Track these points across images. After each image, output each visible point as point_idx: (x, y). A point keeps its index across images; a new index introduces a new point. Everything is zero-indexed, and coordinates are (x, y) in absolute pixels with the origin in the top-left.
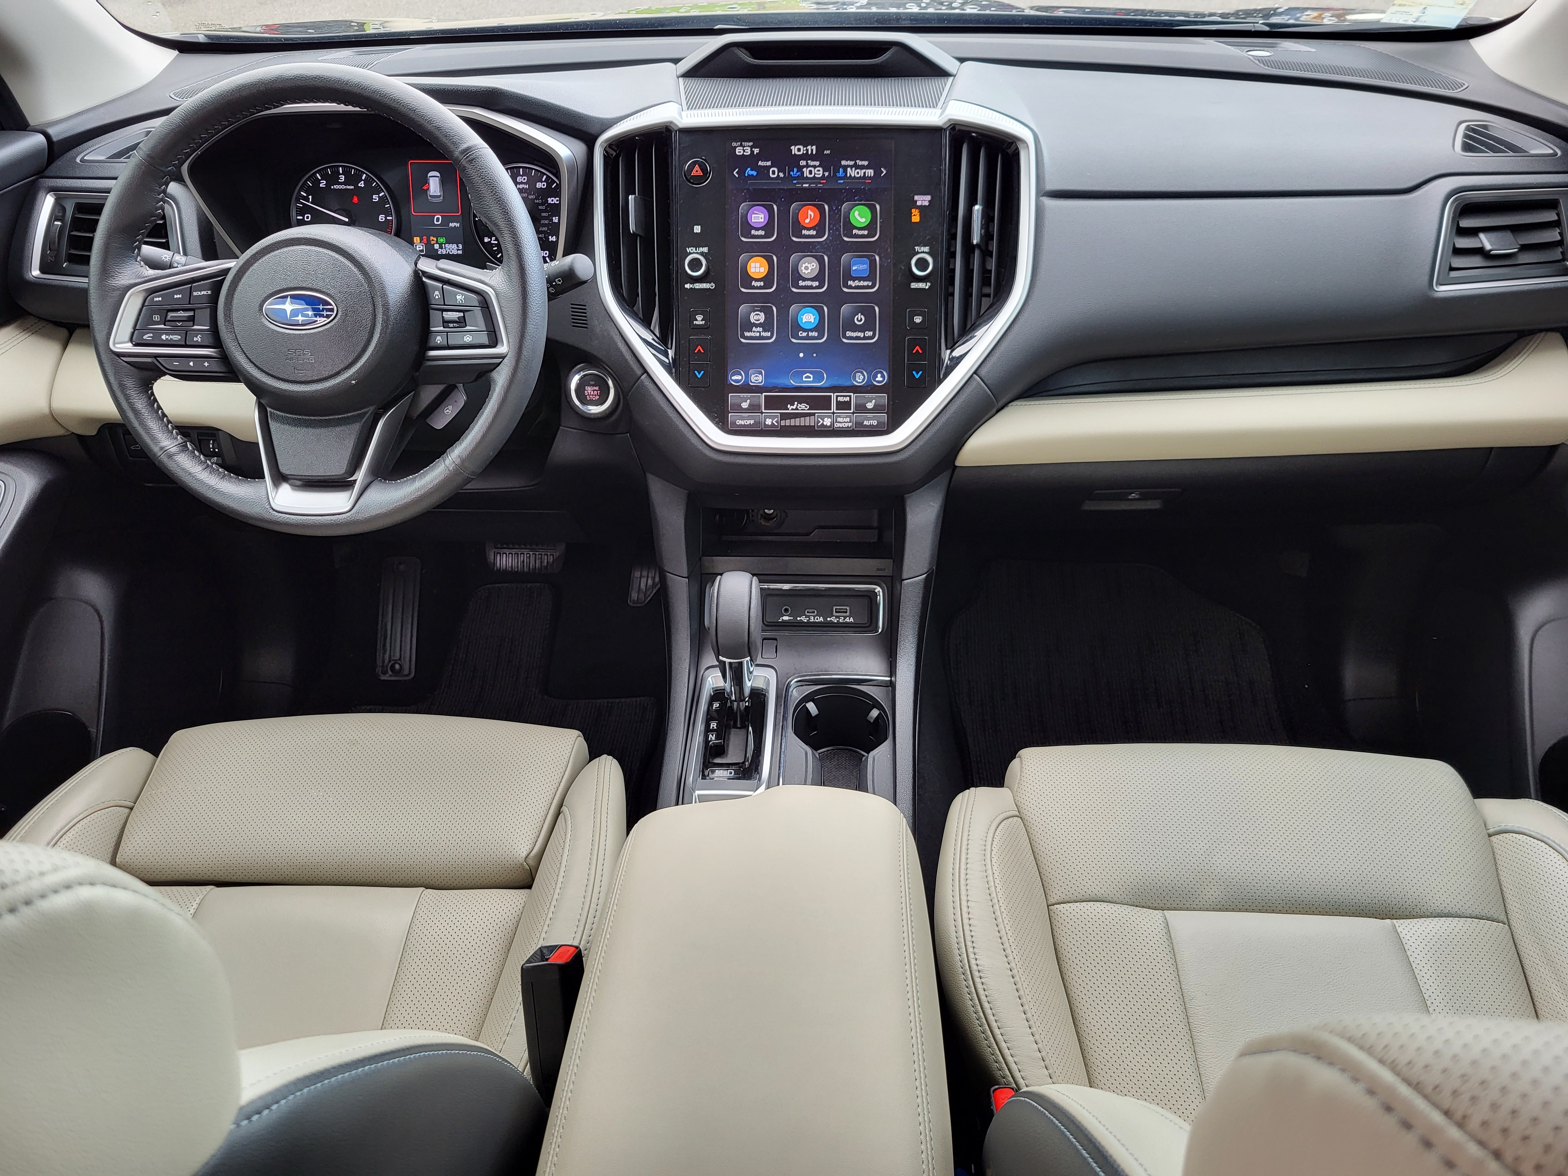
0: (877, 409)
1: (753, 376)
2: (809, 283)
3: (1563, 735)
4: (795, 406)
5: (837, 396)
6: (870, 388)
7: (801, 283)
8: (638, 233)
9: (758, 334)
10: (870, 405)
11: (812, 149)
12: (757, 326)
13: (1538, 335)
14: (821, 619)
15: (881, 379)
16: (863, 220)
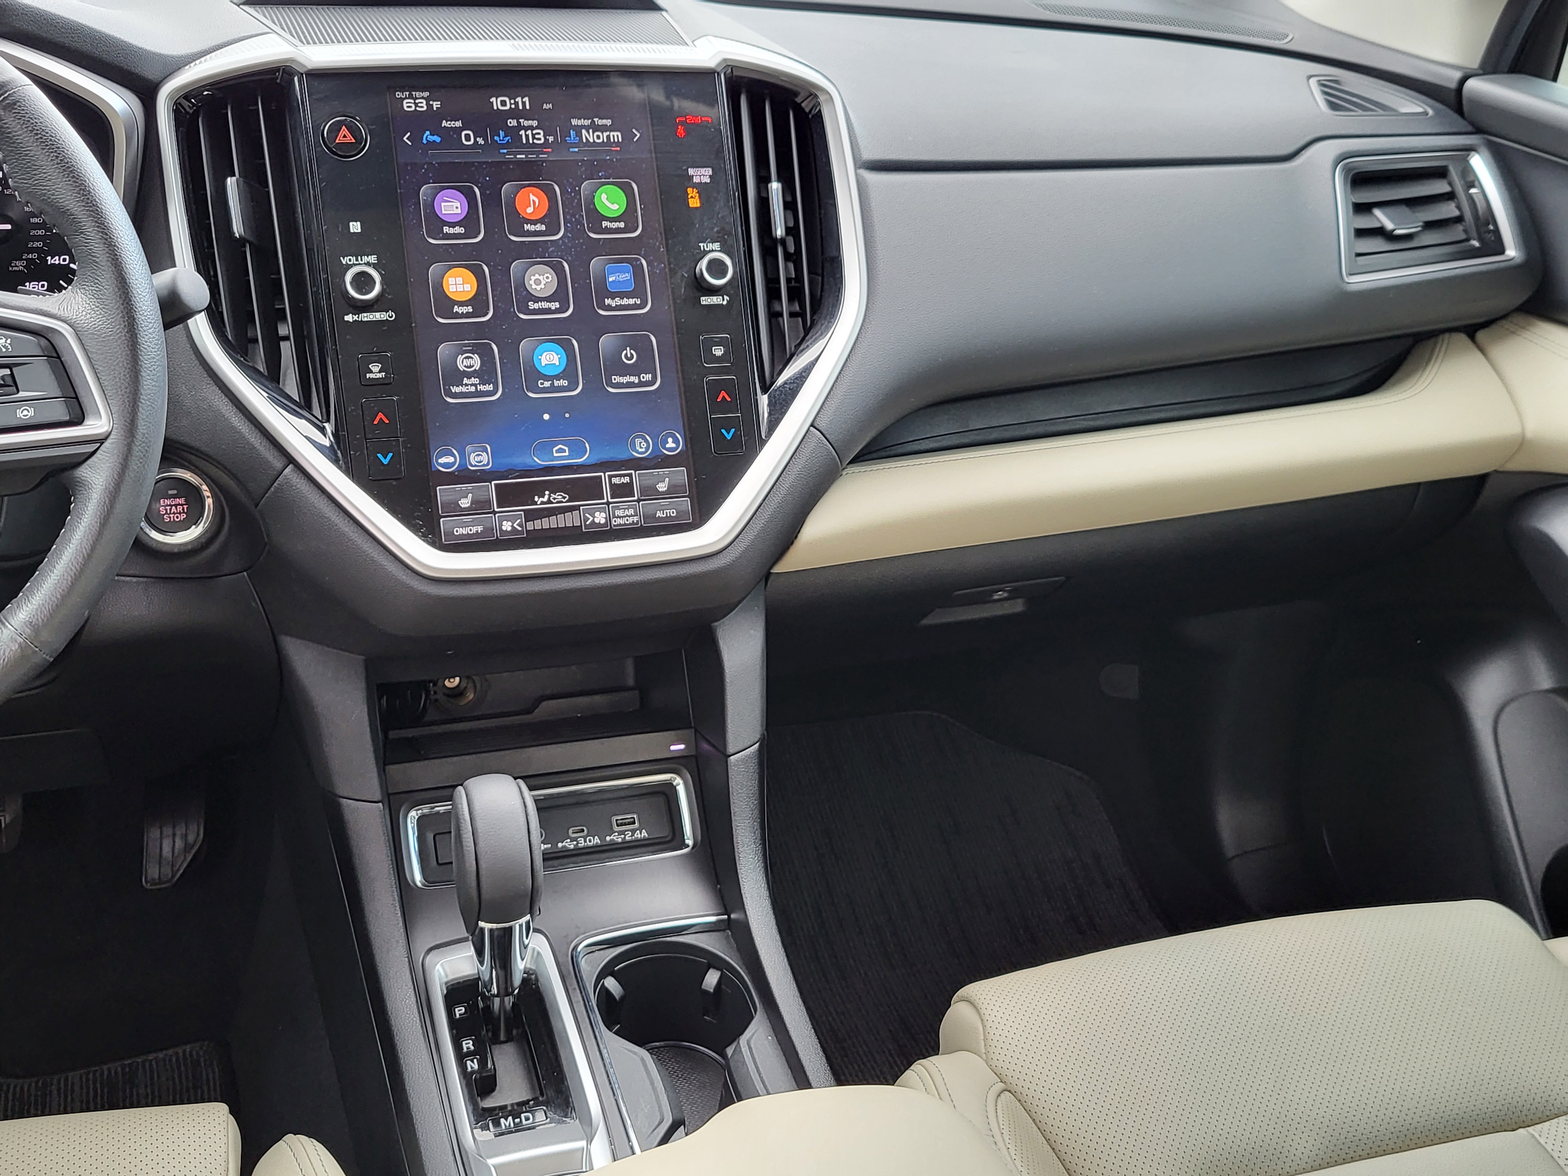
0: (673, 491)
1: (472, 455)
2: (545, 305)
3: (1562, 844)
4: (546, 497)
5: (610, 477)
6: (659, 461)
7: (532, 306)
8: (248, 237)
9: (473, 389)
10: (662, 487)
11: (524, 102)
12: (469, 375)
13: (1441, 337)
14: (597, 840)
15: (674, 445)
16: (616, 207)
